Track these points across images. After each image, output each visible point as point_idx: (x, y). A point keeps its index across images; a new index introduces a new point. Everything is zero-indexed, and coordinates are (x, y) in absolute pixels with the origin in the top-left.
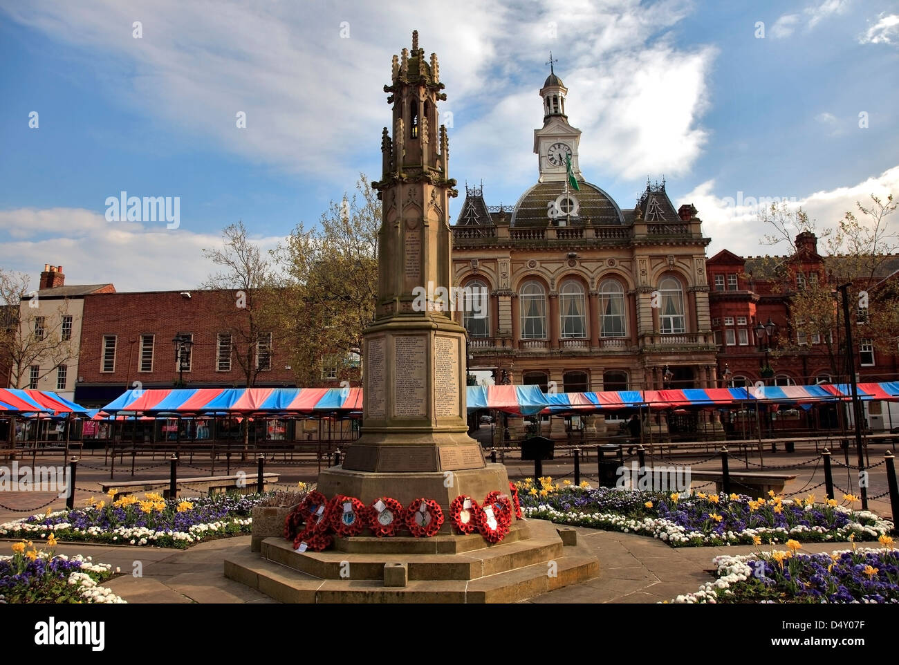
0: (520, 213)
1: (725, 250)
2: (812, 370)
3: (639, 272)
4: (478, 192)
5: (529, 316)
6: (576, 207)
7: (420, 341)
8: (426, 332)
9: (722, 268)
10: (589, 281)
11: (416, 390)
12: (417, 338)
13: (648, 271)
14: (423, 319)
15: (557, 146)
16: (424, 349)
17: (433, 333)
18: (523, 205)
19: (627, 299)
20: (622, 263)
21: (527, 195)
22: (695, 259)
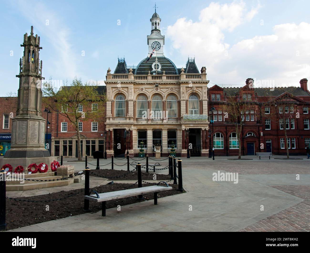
0: (139, 69)
1: (216, 85)
2: (245, 131)
3: (182, 93)
4: (123, 61)
5: (140, 109)
6: (160, 67)
7: (25, 122)
8: (27, 120)
9: (214, 92)
10: (163, 96)
11: (24, 136)
12: (25, 121)
13: (185, 92)
14: (27, 116)
15: (155, 43)
16: (26, 124)
17: (29, 120)
18: (140, 66)
19: (177, 103)
20: (176, 89)
21: (142, 62)
22: (203, 88)
